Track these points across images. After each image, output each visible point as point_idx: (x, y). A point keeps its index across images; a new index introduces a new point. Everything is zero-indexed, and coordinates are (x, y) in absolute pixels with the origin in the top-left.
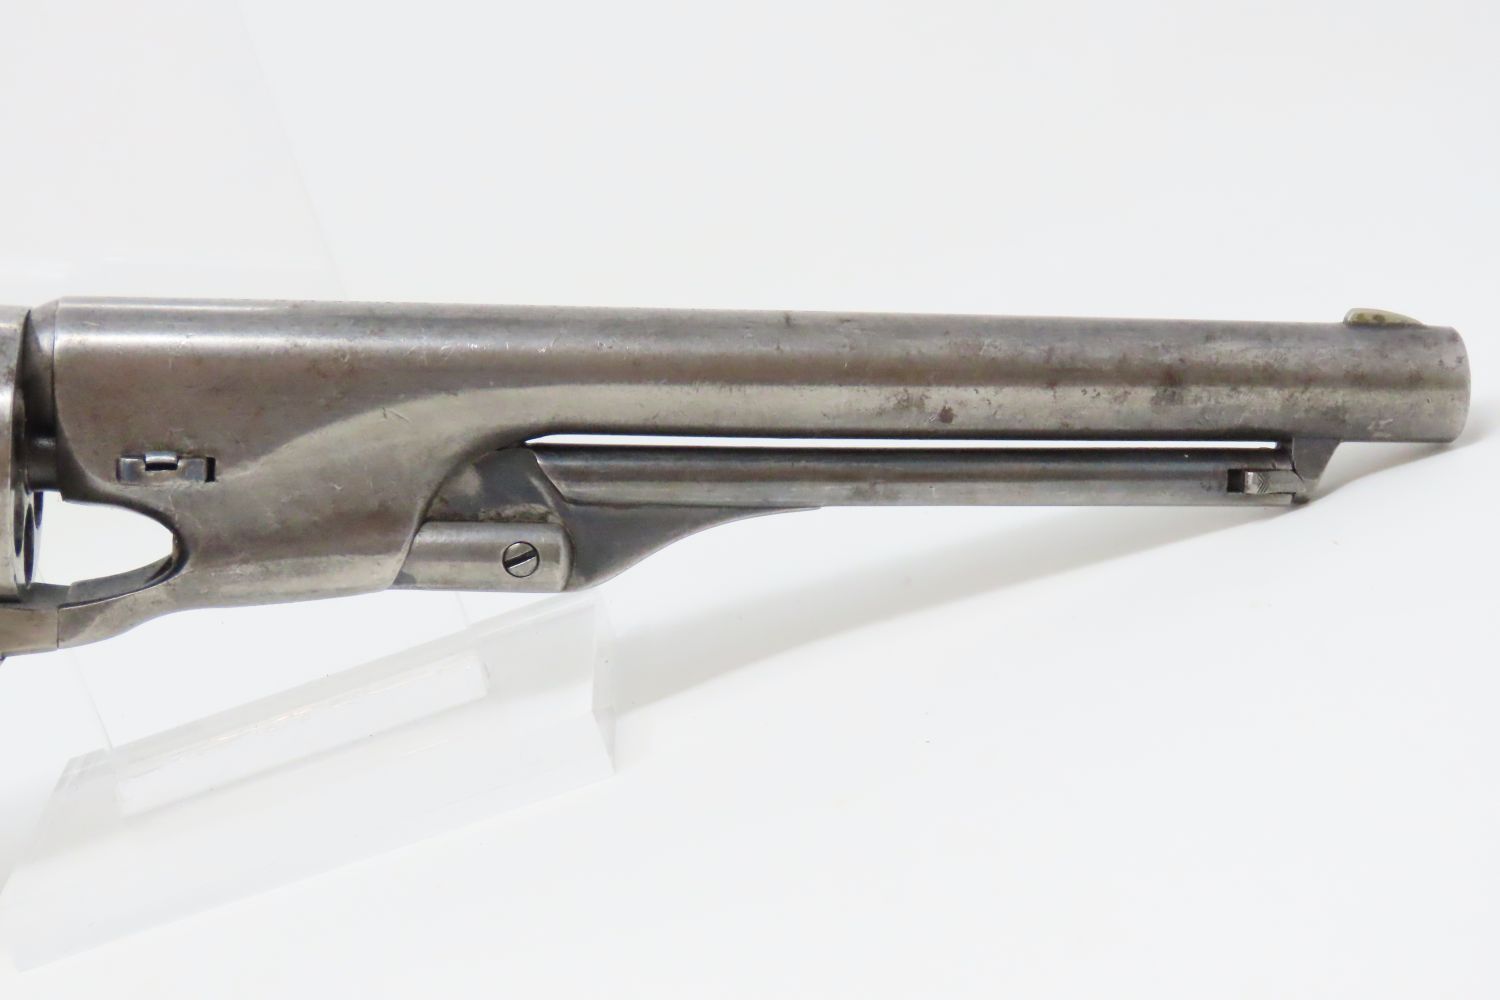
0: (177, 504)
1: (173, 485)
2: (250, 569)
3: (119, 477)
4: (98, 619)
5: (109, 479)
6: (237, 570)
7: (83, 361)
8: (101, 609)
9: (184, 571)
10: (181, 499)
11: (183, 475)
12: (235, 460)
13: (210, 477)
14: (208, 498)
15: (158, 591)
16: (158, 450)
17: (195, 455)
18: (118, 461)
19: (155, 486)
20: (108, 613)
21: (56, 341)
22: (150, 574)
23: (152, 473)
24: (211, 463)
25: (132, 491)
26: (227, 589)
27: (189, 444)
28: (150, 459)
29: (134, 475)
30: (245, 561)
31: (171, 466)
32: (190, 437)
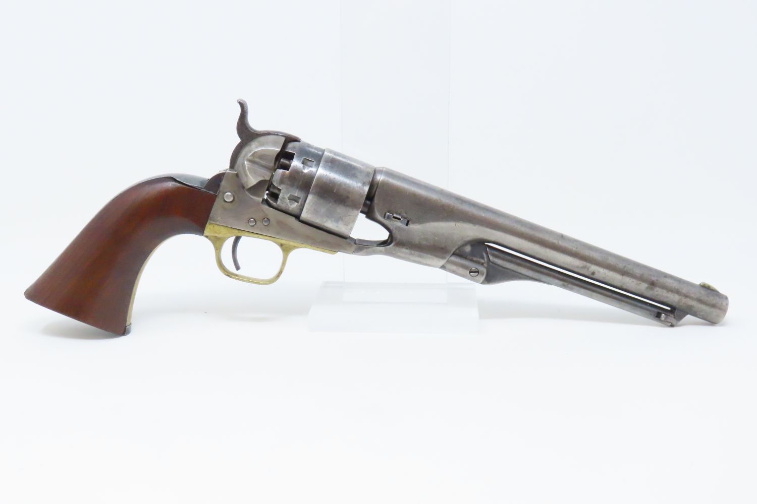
0: (395, 228)
1: (398, 224)
2: (407, 251)
3: (384, 217)
4: (365, 250)
5: (381, 216)
6: (404, 250)
7: (384, 184)
8: (367, 248)
9: (390, 246)
10: (399, 229)
11: (401, 222)
12: (414, 223)
13: (407, 225)
14: (404, 230)
15: (382, 248)
16: (397, 214)
17: (405, 218)
18: (386, 213)
19: (392, 223)
20: (368, 250)
21: (380, 178)
22: (378, 243)
23: (394, 219)
24: (408, 222)
25: (386, 222)
26: (399, 254)
27: (405, 215)
28: (395, 215)
29: (389, 218)
30: (407, 249)
31: (399, 219)
32: (406, 213)
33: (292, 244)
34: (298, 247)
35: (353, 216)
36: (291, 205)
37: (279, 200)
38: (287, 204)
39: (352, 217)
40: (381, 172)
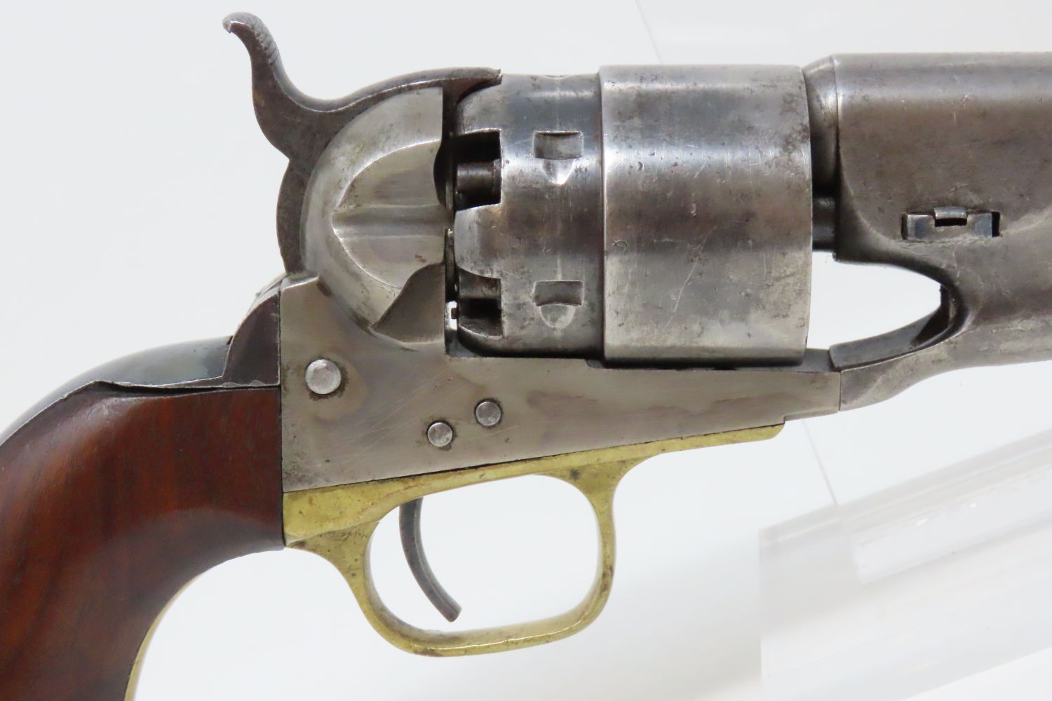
0: (960, 260)
1: (964, 239)
2: (1030, 324)
3: (904, 235)
4: (880, 380)
5: (894, 237)
6: (1018, 325)
7: (859, 115)
8: (883, 370)
9: (964, 329)
10: (972, 257)
11: (972, 228)
12: (1018, 214)
13: (996, 233)
14: (991, 253)
15: (938, 350)
16: (943, 204)
17: (980, 210)
18: (904, 220)
19: (938, 244)
20: (891, 373)
21: (834, 99)
22: (915, 334)
23: (942, 229)
24: (996, 217)
25: (917, 249)
26: (1005, 346)
27: (976, 200)
28: (939, 214)
29: (921, 231)
30: (1028, 317)
31: (961, 222)
32: (977, 191)
33: (610, 456)
34: (636, 461)
35: (793, 274)
36: (554, 320)
37: (504, 319)
38: (541, 323)
39: (790, 280)
40: (829, 77)
